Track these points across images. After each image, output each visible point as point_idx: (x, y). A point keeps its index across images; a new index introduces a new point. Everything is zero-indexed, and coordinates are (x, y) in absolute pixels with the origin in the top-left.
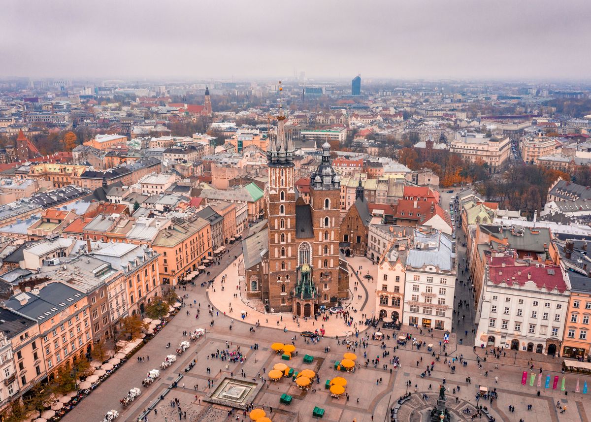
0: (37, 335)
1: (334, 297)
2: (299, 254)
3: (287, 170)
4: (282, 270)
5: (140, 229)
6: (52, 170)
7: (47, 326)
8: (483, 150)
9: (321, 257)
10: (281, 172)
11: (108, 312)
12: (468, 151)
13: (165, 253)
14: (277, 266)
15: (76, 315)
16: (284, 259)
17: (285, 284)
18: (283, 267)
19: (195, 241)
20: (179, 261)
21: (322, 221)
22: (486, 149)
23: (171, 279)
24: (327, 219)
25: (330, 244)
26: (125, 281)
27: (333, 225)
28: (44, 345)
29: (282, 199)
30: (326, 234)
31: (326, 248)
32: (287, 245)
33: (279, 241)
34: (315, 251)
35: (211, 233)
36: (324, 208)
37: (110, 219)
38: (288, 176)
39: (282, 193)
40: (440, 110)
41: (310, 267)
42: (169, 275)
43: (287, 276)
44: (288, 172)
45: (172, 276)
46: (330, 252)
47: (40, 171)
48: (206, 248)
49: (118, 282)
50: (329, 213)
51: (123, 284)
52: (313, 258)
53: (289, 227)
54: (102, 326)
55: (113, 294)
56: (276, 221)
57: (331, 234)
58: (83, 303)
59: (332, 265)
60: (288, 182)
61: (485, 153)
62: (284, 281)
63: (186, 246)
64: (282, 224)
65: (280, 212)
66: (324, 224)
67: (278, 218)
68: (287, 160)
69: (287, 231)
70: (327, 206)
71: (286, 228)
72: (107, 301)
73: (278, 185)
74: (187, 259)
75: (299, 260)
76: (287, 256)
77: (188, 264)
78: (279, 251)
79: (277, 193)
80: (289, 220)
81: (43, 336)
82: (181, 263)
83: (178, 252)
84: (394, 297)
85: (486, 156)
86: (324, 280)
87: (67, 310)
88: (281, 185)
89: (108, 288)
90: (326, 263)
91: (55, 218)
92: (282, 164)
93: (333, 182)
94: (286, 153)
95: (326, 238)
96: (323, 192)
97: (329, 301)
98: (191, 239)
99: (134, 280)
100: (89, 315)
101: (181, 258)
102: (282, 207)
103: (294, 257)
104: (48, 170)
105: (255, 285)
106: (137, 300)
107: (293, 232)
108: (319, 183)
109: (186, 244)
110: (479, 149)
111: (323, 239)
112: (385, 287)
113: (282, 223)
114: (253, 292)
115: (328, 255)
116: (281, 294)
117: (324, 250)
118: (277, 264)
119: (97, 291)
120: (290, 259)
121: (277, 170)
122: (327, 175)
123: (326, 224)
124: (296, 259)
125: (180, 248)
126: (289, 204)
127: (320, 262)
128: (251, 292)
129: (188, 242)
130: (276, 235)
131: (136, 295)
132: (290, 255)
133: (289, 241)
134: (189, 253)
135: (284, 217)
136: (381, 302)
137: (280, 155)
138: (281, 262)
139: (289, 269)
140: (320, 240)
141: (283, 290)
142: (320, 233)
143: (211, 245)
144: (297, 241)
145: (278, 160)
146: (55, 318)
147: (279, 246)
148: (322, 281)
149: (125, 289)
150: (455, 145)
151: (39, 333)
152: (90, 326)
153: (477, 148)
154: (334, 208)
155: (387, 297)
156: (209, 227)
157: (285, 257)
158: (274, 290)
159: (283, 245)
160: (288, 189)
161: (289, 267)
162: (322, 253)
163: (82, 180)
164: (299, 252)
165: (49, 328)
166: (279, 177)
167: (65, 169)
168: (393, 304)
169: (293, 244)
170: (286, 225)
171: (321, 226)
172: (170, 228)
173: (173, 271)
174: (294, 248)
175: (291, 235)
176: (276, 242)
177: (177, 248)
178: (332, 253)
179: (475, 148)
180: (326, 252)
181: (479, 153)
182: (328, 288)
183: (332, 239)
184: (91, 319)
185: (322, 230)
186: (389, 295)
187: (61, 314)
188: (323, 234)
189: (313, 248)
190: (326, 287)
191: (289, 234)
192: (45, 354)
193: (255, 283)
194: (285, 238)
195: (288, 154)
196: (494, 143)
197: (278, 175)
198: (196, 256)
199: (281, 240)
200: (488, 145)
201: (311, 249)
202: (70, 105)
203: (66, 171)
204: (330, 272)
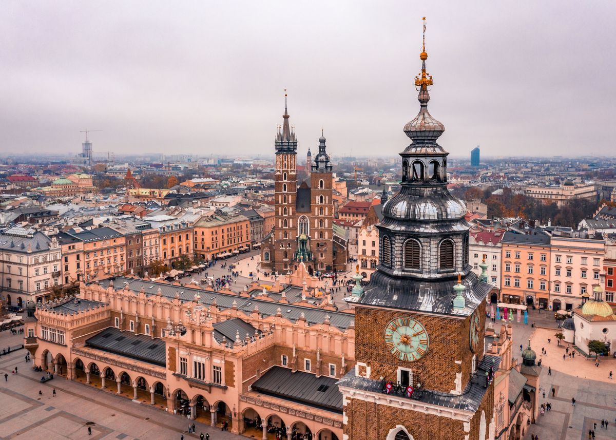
0: (81, 250)
1: (329, 266)
2: (298, 226)
3: (289, 156)
4: (284, 239)
5: (188, 216)
6: (144, 194)
7: (90, 247)
8: (558, 195)
9: (317, 230)
10: (284, 157)
11: (142, 256)
12: (543, 196)
13: (203, 233)
14: (281, 235)
15: (115, 247)
16: (286, 229)
17: (287, 251)
18: (286, 236)
19: (232, 230)
20: (215, 241)
21: (318, 198)
22: (560, 193)
23: (206, 254)
24: (321, 197)
25: (325, 218)
26: (159, 237)
27: (327, 202)
28: (86, 260)
29: (285, 179)
30: (321, 209)
31: (321, 222)
32: (289, 217)
33: (282, 214)
34: (312, 224)
35: (250, 229)
36: (319, 187)
37: (167, 210)
38: (289, 161)
39: (285, 174)
40: (552, 175)
41: (307, 236)
42: (204, 251)
43: (289, 244)
44: (289, 158)
45: (207, 252)
46: (325, 226)
47: (134, 194)
48: (244, 239)
49: (153, 236)
50: (323, 192)
51: (157, 239)
52: (310, 230)
53: (290, 202)
54: (135, 266)
55: (148, 244)
56: (280, 196)
57: (325, 210)
58: (121, 241)
59: (326, 237)
60: (289, 165)
61: (559, 197)
62: (286, 248)
63: (223, 231)
64: (285, 200)
65: (283, 189)
66: (319, 201)
67: (281, 194)
68: (289, 148)
69: (289, 205)
70: (321, 186)
71: (288, 203)
72: (142, 247)
73: (281, 168)
74: (223, 242)
75: (299, 231)
76: (289, 227)
77: (223, 247)
78: (282, 222)
79: (281, 174)
80: (290, 196)
81: (86, 253)
82: (217, 244)
83: (214, 233)
84: (371, 261)
85: (561, 200)
86: (320, 249)
87: (108, 242)
88: (284, 167)
89: (144, 237)
90: (321, 235)
91: (128, 210)
92: (285, 151)
93: (326, 167)
94: (289, 143)
95: (321, 213)
96: (318, 175)
97: (324, 269)
98: (229, 227)
99: (169, 241)
100: (125, 252)
101: (216, 239)
102: (285, 185)
103: (295, 228)
104: (141, 194)
105: (268, 256)
106: (170, 257)
107: (293, 207)
108: (315, 167)
109: (223, 230)
110: (553, 193)
111: (318, 214)
112: (364, 252)
113: (285, 198)
114: (266, 262)
115: (323, 228)
116: (284, 260)
117: (319, 223)
118: (281, 233)
119: (134, 237)
120: (290, 229)
121: (281, 155)
122: (322, 161)
123: (321, 201)
124: (296, 229)
125: (216, 231)
126: (290, 183)
127: (316, 234)
128: (264, 262)
129: (225, 228)
130: (280, 208)
131: (169, 253)
132: (291, 226)
133: (291, 214)
134: (226, 237)
135: (286, 194)
136: (362, 266)
137: (283, 144)
138: (284, 231)
139: (291, 238)
140: (316, 214)
141: (286, 257)
142: (316, 209)
143: (250, 239)
144: (296, 214)
145: (282, 148)
146: (97, 243)
147: (282, 218)
148: (318, 251)
149: (159, 244)
150: (531, 191)
151: (83, 249)
152: (125, 261)
153: (552, 192)
154: (327, 188)
155: (366, 260)
156: (248, 223)
157: (287, 228)
158: (279, 256)
159: (285, 217)
160: (289, 171)
161: (290, 236)
162: (318, 226)
163: (165, 200)
164: (298, 224)
165: (91, 249)
166: (283, 161)
167: (154, 192)
168: (371, 267)
169: (294, 217)
170: (288, 201)
171: (317, 203)
172: (212, 216)
173: (208, 248)
174: (295, 220)
175: (292, 209)
176: (280, 214)
177: (214, 230)
178: (327, 226)
179: (550, 193)
180: (321, 226)
181: (554, 197)
182: (324, 258)
183: (327, 214)
184: (127, 256)
185: (318, 206)
186: (367, 259)
187: (103, 242)
188: (318, 209)
189: (310, 221)
190: (322, 256)
191: (291, 208)
192: (86, 267)
193: (267, 254)
194: (287, 212)
195: (290, 144)
196: (568, 187)
197: (281, 160)
198: (233, 243)
199: (283, 213)
200: (563, 189)
201: (309, 222)
202: (187, 168)
203: (155, 194)
204: (325, 243)
